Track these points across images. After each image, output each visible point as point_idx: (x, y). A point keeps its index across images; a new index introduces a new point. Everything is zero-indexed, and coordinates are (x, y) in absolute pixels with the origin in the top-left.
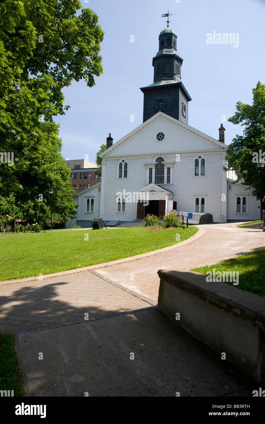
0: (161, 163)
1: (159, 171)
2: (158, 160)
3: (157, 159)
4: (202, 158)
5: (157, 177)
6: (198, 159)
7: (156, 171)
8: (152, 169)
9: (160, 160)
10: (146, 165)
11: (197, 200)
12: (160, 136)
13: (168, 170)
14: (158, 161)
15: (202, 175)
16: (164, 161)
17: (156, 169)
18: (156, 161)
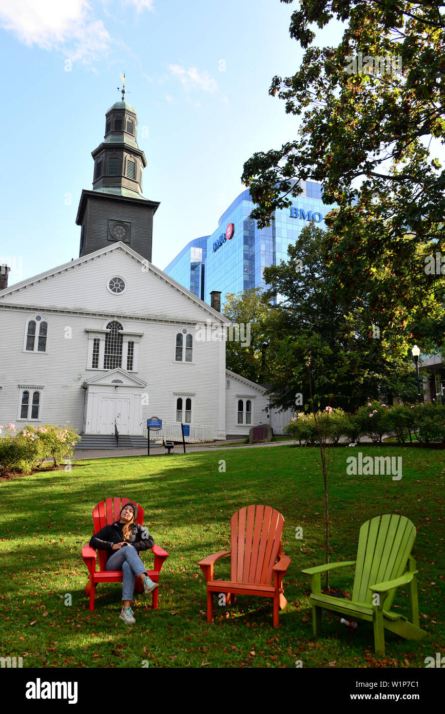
0: (116, 332)
1: (112, 346)
2: (111, 326)
3: (109, 324)
4: (187, 333)
5: (109, 356)
6: (182, 333)
7: (106, 345)
8: (99, 340)
9: (115, 326)
10: (87, 332)
11: (180, 402)
12: (117, 285)
13: (129, 347)
14: (110, 328)
15: (187, 360)
16: (122, 329)
17: (106, 341)
18: (107, 328)
